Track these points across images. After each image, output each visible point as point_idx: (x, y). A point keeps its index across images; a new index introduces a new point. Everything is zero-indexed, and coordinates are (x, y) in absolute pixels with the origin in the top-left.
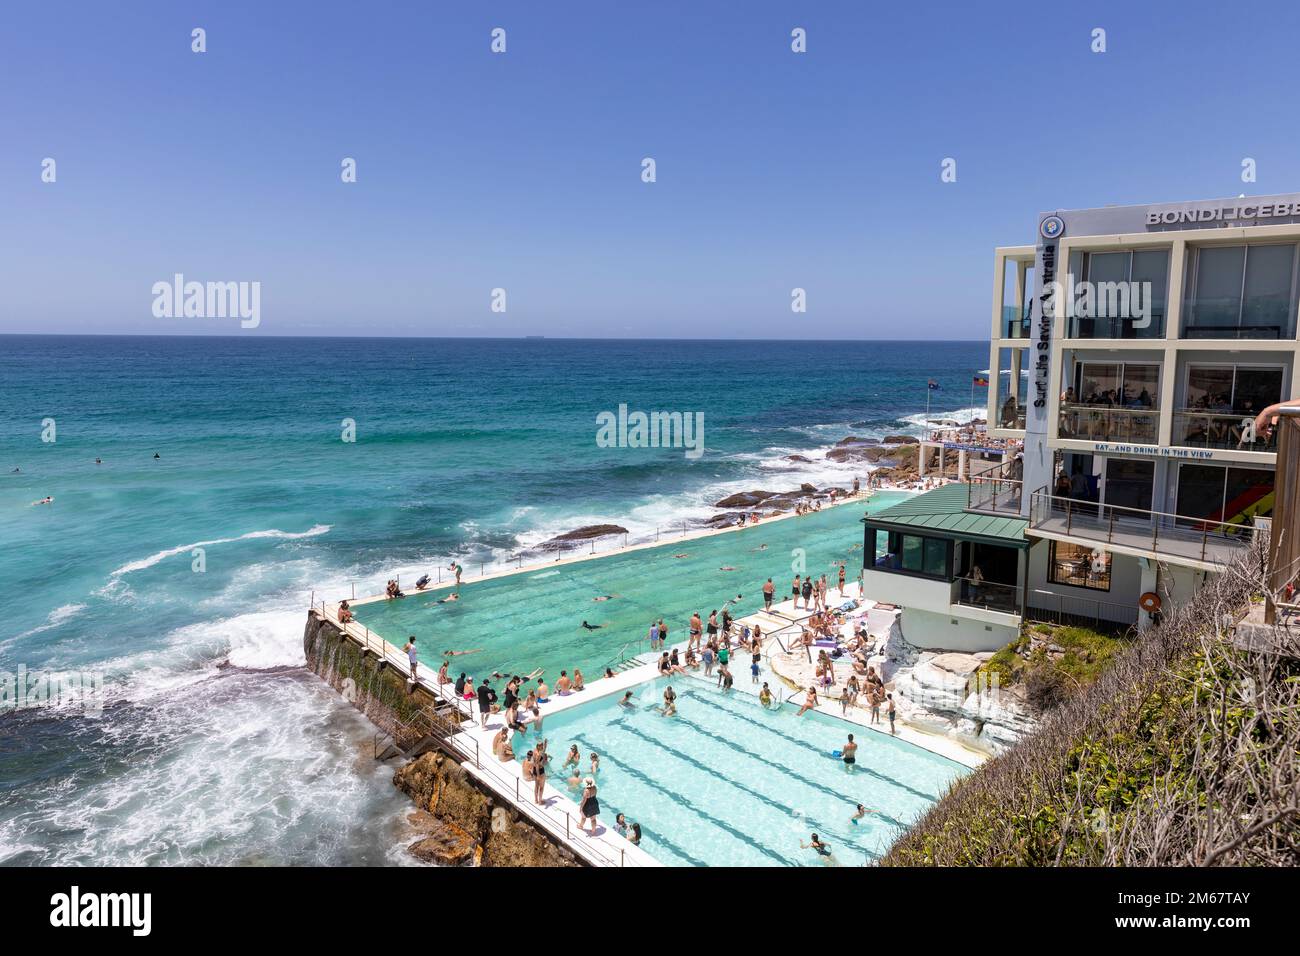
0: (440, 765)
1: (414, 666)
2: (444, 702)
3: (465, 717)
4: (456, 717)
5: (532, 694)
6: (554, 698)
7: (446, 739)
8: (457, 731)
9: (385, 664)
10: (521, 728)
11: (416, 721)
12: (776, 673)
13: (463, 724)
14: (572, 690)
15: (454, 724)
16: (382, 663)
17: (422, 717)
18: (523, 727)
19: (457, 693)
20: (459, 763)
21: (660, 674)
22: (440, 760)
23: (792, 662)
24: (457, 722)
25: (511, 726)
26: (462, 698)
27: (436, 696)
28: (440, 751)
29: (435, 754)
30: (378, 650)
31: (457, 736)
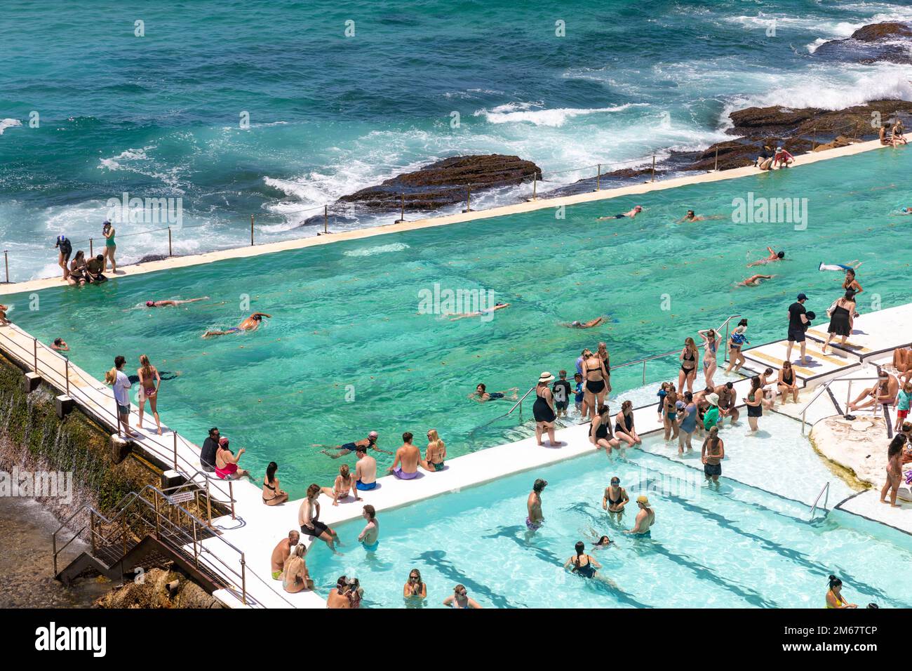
0: (174, 592)
1: (123, 412)
2: (180, 480)
3: (221, 510)
4: (203, 508)
5: (345, 475)
6: (387, 482)
7: (186, 547)
8: (206, 533)
9: (71, 406)
10: (324, 534)
11: (128, 511)
12: (820, 454)
13: (216, 522)
14: (420, 469)
15: (201, 521)
16: (64, 403)
17: (140, 506)
18: (329, 532)
19: (204, 465)
20: (209, 589)
21: (593, 447)
22: (174, 583)
23: (853, 435)
24: (204, 517)
25: (305, 529)
26: (213, 475)
27: (168, 468)
28: (174, 568)
29: (166, 574)
30: (58, 381)
31: (207, 543)
